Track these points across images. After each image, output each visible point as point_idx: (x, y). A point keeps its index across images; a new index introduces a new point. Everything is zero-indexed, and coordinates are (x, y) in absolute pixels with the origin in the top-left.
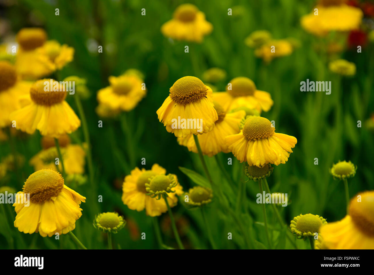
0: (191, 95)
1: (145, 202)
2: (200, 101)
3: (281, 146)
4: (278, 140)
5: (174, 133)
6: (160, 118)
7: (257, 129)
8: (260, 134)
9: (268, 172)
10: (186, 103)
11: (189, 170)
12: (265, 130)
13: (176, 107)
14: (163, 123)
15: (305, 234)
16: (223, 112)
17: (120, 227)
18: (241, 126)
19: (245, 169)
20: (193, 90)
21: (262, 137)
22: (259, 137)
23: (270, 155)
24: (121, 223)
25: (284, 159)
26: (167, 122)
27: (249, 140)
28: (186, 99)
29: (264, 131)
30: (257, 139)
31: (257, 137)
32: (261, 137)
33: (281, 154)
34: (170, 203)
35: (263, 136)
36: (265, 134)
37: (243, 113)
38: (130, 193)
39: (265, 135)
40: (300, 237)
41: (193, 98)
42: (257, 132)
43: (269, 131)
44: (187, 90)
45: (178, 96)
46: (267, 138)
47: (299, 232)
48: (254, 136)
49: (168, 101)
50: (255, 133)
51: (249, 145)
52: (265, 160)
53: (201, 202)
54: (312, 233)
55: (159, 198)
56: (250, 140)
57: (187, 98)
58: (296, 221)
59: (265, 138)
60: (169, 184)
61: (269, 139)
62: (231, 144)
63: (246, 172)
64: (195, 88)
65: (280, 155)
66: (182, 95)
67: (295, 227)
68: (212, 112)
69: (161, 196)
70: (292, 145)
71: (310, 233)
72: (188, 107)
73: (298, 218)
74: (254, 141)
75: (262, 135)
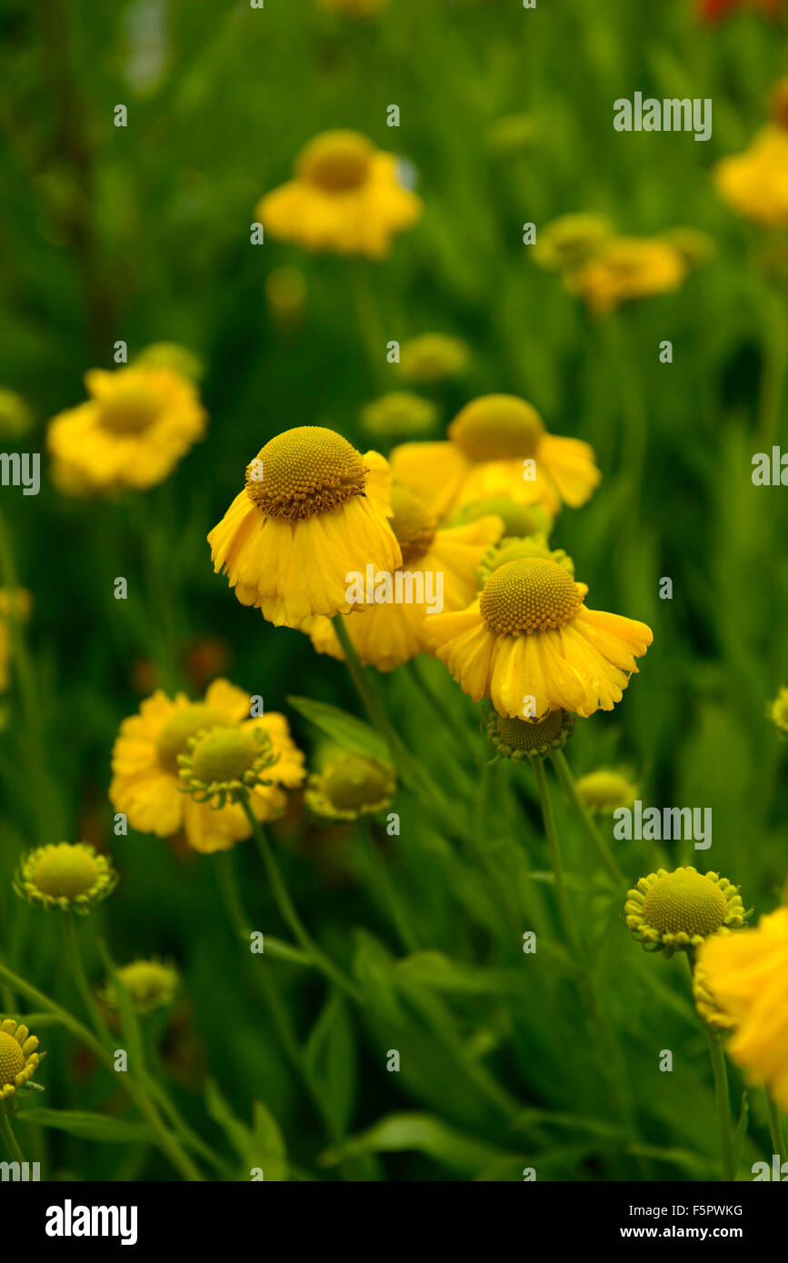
0: (313, 492)
1: (183, 807)
2: (343, 510)
3: (599, 651)
4: (592, 632)
5: (260, 609)
6: (218, 557)
7: (525, 602)
8: (533, 617)
9: (559, 734)
10: (297, 517)
11: (320, 706)
12: (550, 606)
13: (266, 527)
14: (226, 574)
15: (669, 937)
16: (425, 529)
17: (98, 895)
18: (482, 574)
19: (489, 721)
20: (318, 475)
21: (539, 626)
22: (530, 627)
23: (562, 686)
24: (103, 881)
25: (610, 694)
26: (239, 576)
27: (498, 635)
28: (295, 504)
29: (547, 606)
30: (523, 632)
31: (524, 627)
32: (534, 626)
33: (600, 680)
34: (260, 812)
35: (543, 622)
36: (548, 617)
37: (495, 526)
38: (136, 778)
39: (549, 620)
40: (650, 946)
41: (319, 504)
42: (524, 612)
43: (562, 607)
44: (300, 478)
45: (270, 494)
46: (557, 629)
47: (651, 932)
48: (513, 622)
49: (242, 505)
50: (517, 615)
51: (498, 650)
52: (548, 701)
53: (356, 807)
54: (691, 936)
55: (222, 804)
56: (502, 636)
57: (301, 501)
58: (644, 890)
59: (548, 628)
60: (251, 762)
61: (562, 631)
62: (447, 641)
63: (491, 731)
64: (326, 471)
65: (596, 684)
66: (283, 493)
67: (639, 911)
68: (382, 543)
69: (229, 798)
70: (637, 648)
71: (683, 935)
72: (302, 529)
73: (650, 881)
74: (515, 638)
75: (538, 621)
